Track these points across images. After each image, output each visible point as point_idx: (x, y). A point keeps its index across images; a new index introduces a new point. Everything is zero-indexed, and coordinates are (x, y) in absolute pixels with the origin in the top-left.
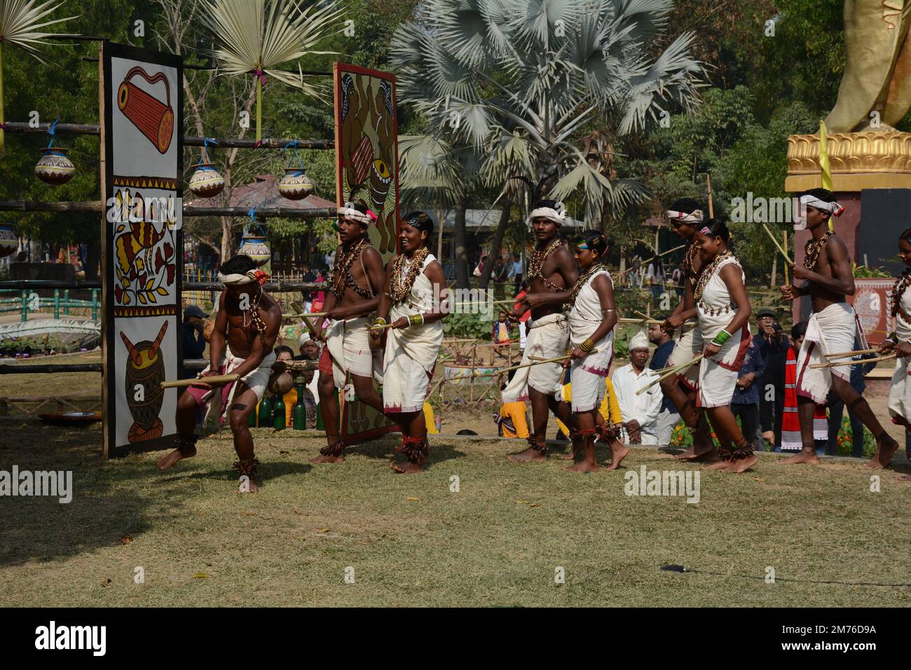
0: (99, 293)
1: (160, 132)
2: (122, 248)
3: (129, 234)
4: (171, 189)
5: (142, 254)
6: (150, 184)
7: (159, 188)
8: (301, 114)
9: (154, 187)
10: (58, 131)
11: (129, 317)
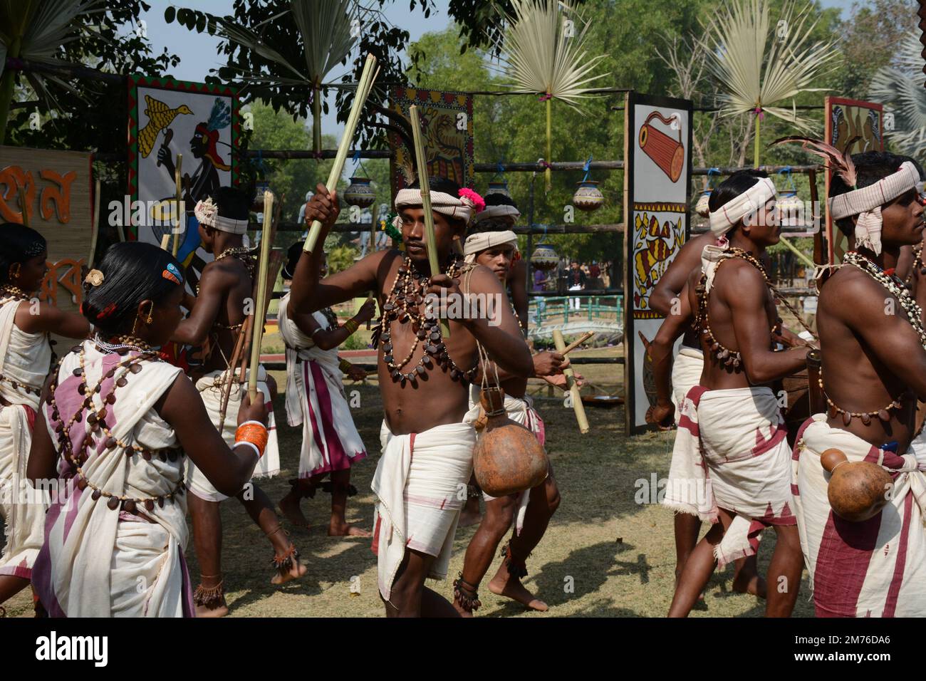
0: (622, 300)
1: (673, 165)
2: (640, 262)
3: (646, 250)
4: (681, 212)
5: (656, 267)
6: (664, 209)
7: (671, 211)
8: (788, 152)
9: (667, 211)
10: (591, 168)
11: (645, 319)
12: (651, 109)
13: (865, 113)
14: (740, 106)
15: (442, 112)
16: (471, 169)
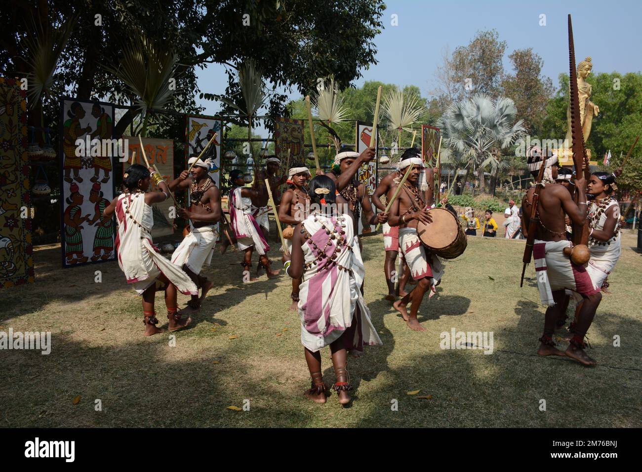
3: (363, 175)
5: (366, 180)
12: (365, 127)
13: (434, 131)
14: (394, 127)
15: (293, 126)
16: (303, 146)
